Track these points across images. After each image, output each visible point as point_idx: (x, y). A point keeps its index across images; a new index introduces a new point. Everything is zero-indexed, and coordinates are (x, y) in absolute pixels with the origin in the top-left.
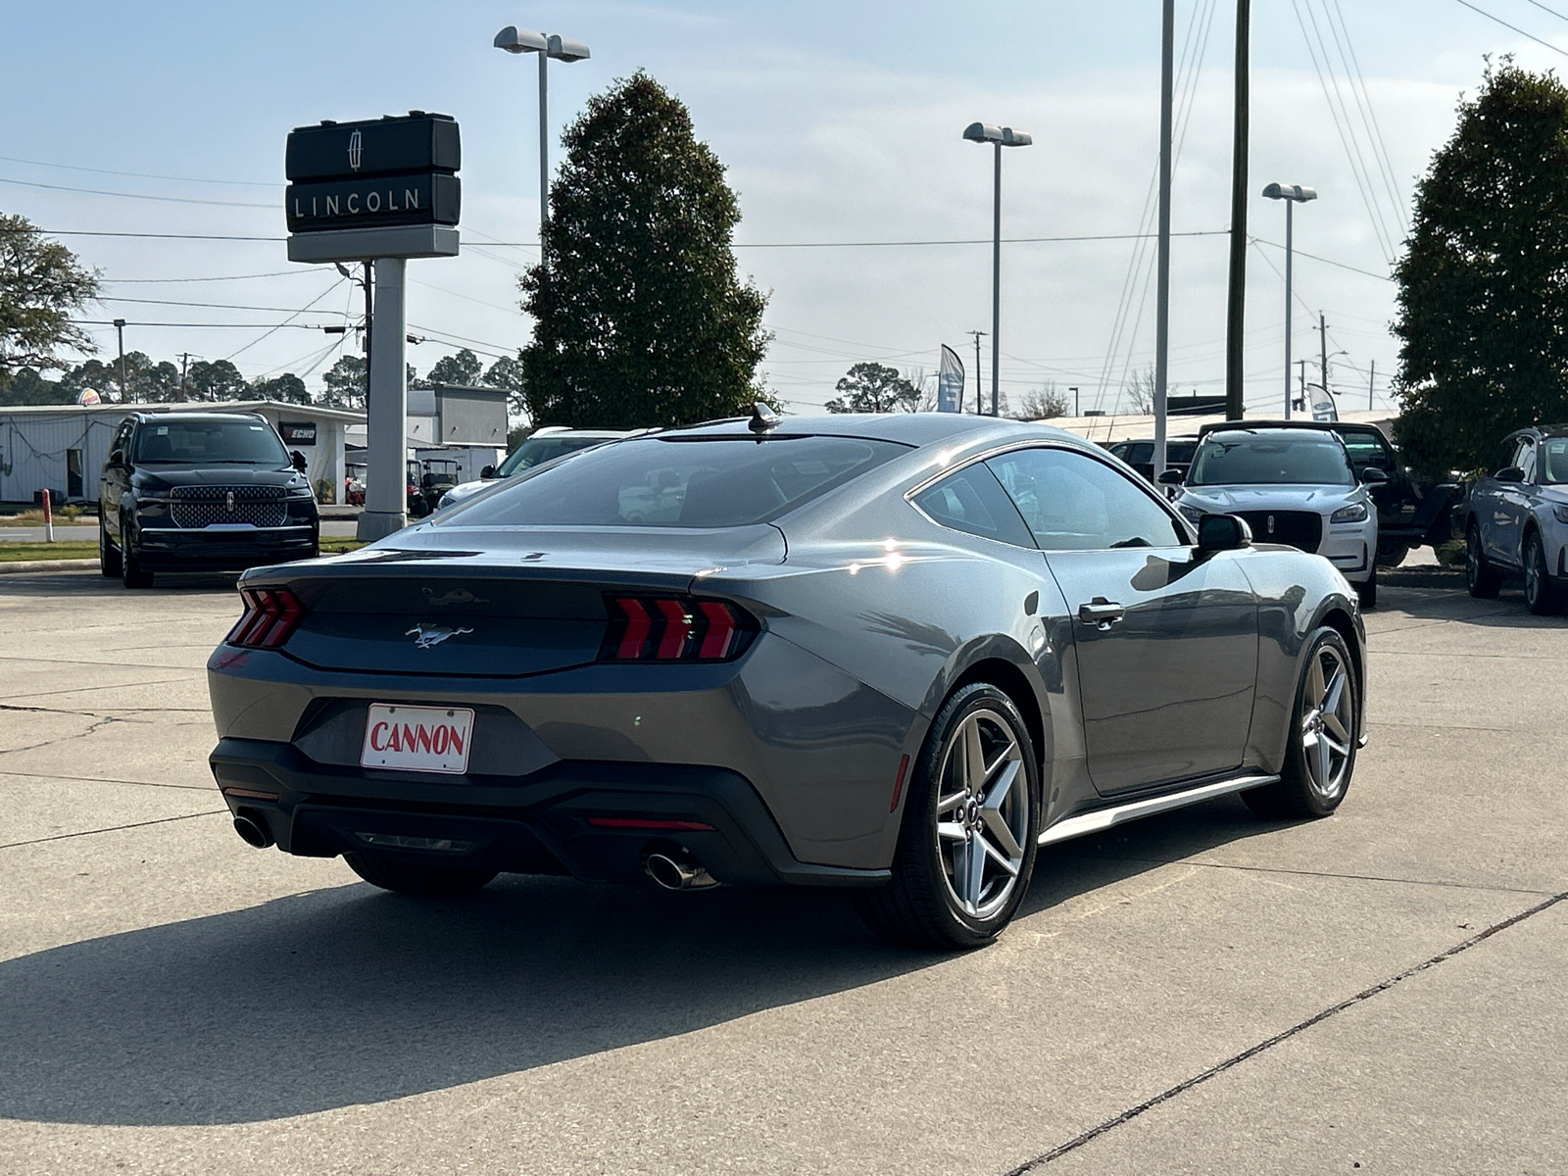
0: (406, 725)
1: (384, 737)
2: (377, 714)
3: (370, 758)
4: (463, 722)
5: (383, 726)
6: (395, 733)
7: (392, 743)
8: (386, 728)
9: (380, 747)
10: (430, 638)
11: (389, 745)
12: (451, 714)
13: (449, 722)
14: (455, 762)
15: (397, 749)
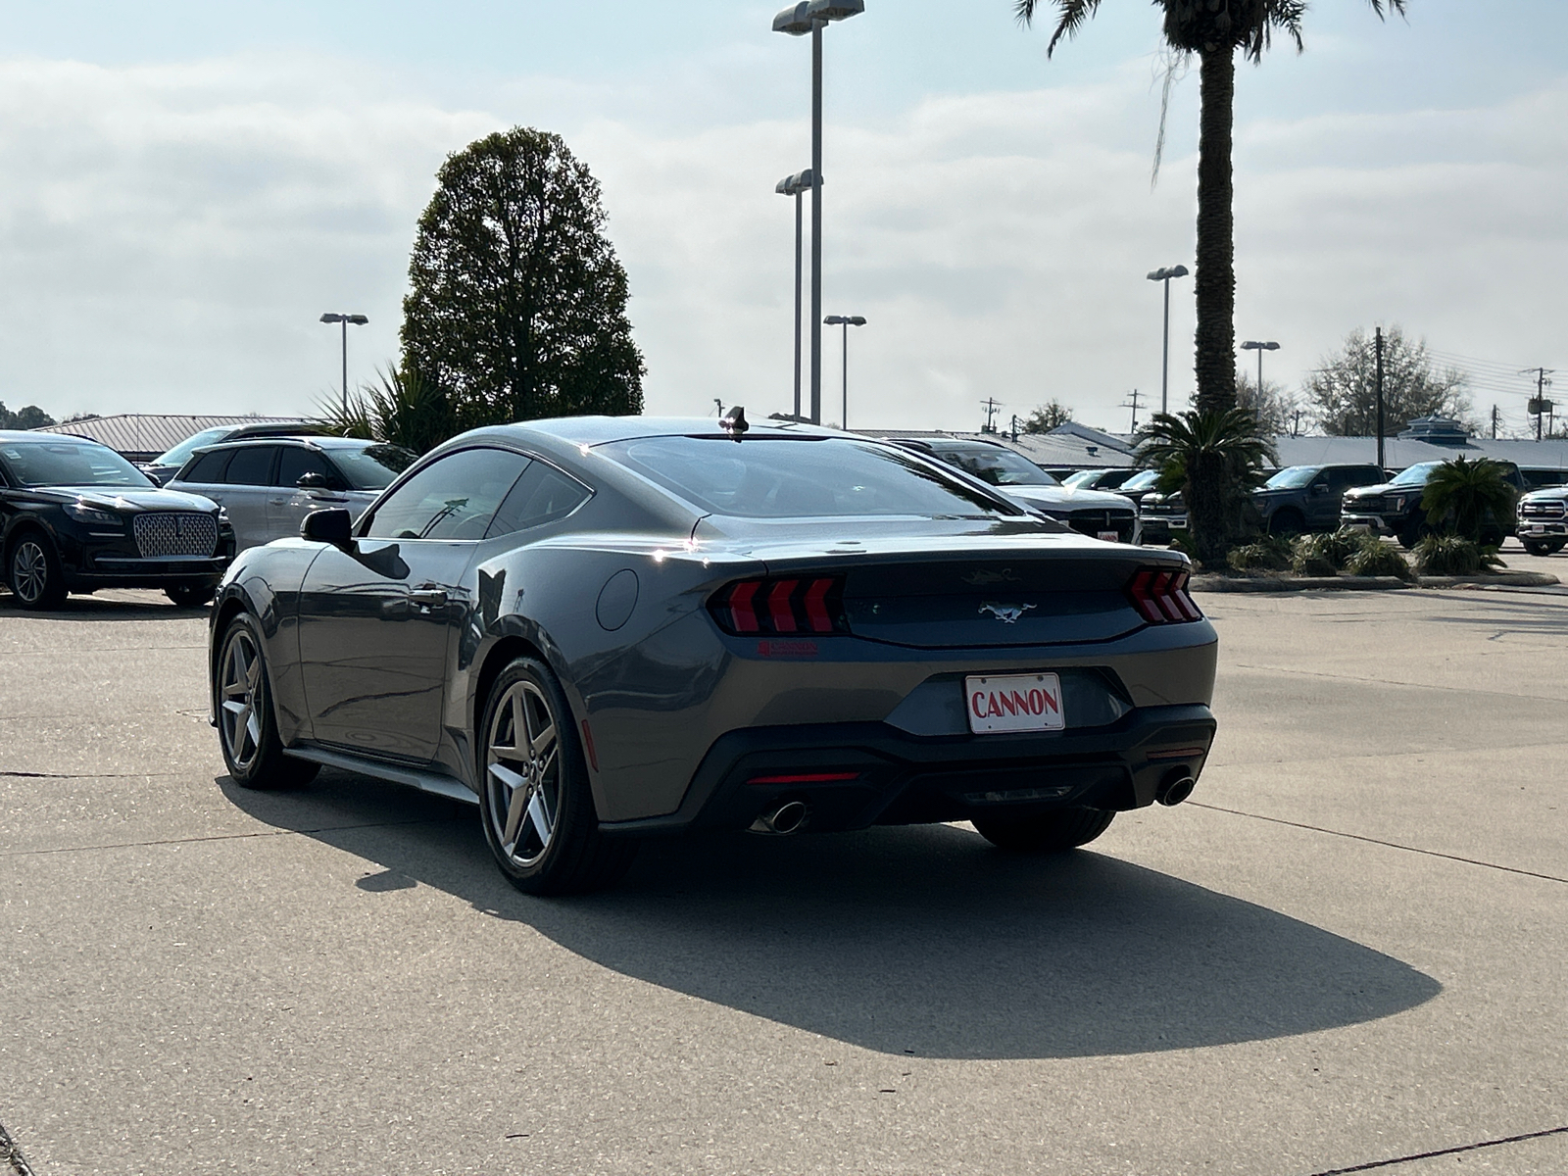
0: (1001, 693)
1: (984, 706)
2: (973, 685)
3: (979, 726)
4: (1051, 685)
5: (979, 696)
6: (992, 700)
7: (992, 709)
8: (983, 697)
9: (983, 715)
10: (1008, 614)
11: (990, 712)
12: (1040, 679)
13: (1040, 687)
14: (1053, 720)
15: (999, 715)
